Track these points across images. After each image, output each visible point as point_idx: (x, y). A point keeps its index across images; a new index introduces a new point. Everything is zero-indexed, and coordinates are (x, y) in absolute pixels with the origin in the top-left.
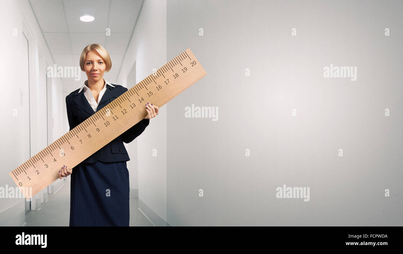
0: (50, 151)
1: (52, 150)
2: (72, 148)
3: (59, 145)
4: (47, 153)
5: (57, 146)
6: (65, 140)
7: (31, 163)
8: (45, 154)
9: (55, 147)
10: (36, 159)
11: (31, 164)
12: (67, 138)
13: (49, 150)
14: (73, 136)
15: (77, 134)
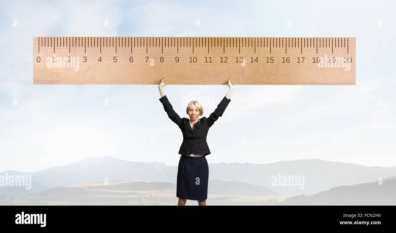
0: (102, 45)
1: (105, 44)
2: (131, 60)
3: (118, 44)
4: (96, 44)
5: (115, 45)
6: (130, 44)
7: (68, 43)
8: (93, 44)
9: (112, 45)
10: (78, 42)
11: (68, 45)
12: (133, 44)
13: (102, 42)
14: (142, 46)
15: (149, 46)
